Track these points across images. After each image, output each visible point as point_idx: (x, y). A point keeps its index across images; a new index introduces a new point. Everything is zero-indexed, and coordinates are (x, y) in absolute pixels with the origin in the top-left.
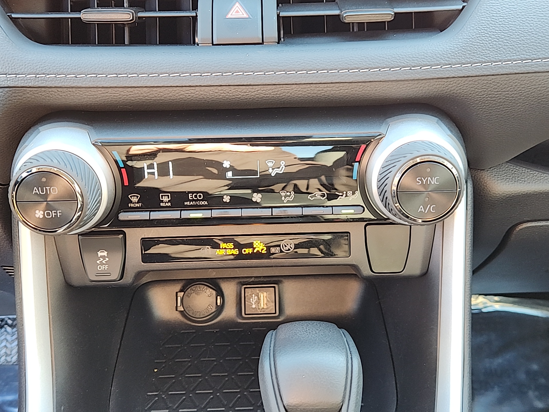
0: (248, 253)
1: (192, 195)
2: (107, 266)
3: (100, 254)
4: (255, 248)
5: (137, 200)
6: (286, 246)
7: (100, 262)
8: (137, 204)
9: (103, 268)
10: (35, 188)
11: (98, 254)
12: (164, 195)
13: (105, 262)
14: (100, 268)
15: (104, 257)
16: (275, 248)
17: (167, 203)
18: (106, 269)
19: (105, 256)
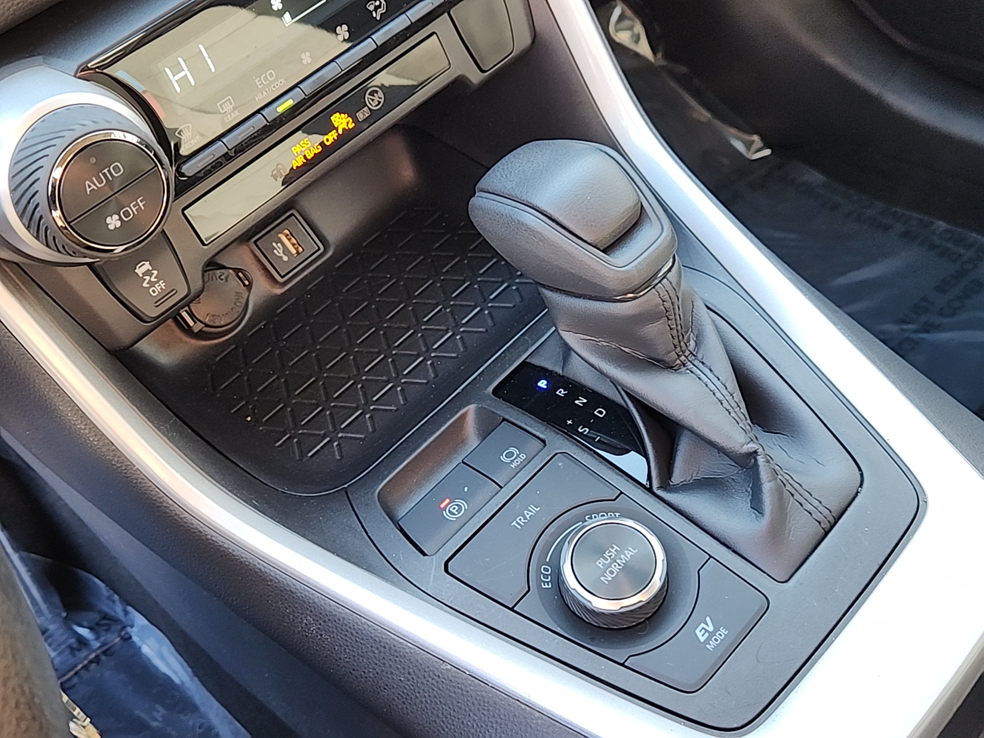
0: (333, 141)
1: (261, 80)
2: (162, 281)
3: (140, 271)
4: (337, 128)
5: (190, 134)
6: (373, 100)
7: (147, 284)
8: (193, 140)
9: (158, 288)
10: (87, 182)
11: (137, 273)
12: (223, 103)
13: (155, 278)
14: (154, 291)
15: (148, 273)
16: (362, 111)
17: (232, 114)
18: (164, 288)
19: (149, 270)
